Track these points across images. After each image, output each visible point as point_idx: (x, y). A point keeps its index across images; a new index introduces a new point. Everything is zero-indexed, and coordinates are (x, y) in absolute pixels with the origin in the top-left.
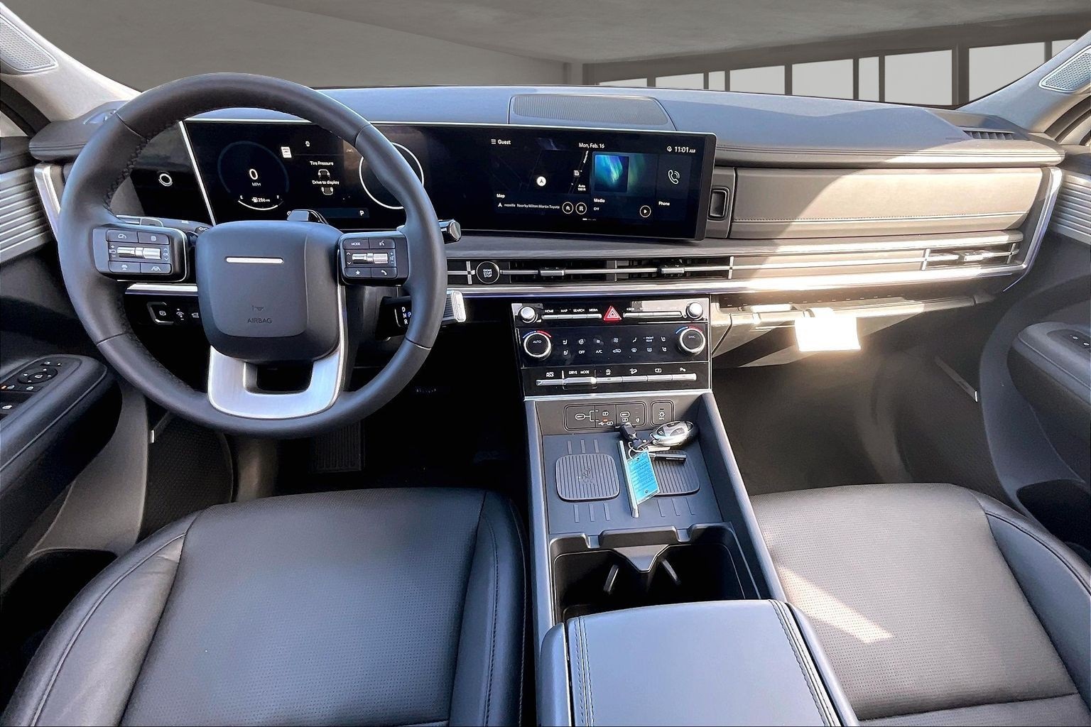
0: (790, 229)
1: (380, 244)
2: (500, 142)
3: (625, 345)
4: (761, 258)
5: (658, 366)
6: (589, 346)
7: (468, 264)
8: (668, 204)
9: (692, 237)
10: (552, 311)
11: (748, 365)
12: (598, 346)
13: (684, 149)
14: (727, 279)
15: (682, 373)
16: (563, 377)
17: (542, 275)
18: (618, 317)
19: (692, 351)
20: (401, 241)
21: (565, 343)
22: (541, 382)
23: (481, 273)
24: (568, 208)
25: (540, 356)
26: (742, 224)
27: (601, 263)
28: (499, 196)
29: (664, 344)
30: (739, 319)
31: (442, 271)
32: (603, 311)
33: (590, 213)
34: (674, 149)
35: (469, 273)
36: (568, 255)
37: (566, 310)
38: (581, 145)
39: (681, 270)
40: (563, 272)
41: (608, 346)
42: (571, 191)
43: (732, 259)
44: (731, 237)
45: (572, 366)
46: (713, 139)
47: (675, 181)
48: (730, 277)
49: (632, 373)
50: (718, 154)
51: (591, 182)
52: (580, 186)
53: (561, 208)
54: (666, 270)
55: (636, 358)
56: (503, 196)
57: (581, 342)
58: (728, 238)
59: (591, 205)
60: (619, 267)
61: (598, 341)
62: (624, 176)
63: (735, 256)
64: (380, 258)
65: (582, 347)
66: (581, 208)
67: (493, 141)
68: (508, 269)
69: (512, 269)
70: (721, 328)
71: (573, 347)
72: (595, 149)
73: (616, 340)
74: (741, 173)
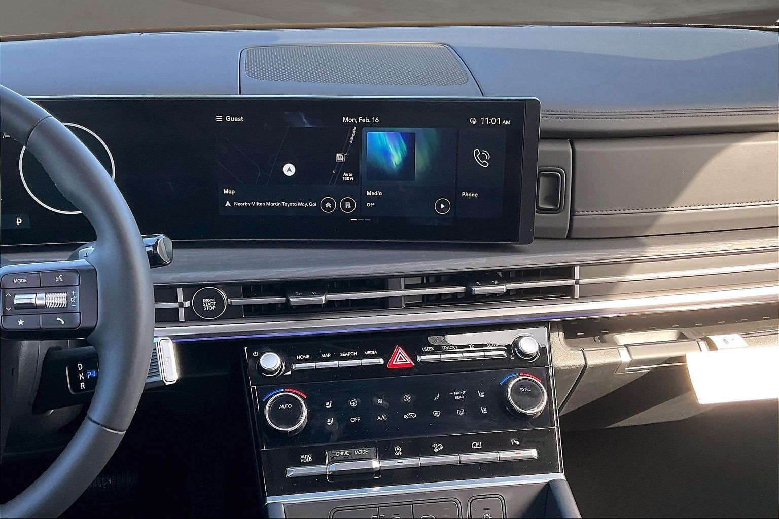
0: (662, 221)
1: (57, 280)
2: (229, 119)
3: (422, 406)
4: (622, 266)
5: (477, 437)
6: (365, 410)
7: (180, 292)
8: (476, 195)
9: (516, 239)
10: (307, 357)
11: (621, 424)
12: (380, 409)
13: (494, 121)
14: (573, 297)
15: (515, 447)
16: (327, 462)
17: (292, 304)
18: (409, 361)
19: (529, 412)
20: (88, 275)
21: (329, 406)
22: (292, 472)
23: (199, 304)
24: (328, 205)
25: (291, 429)
26: (587, 218)
27: (381, 282)
28: (226, 191)
29: (483, 402)
30: (598, 356)
31: (146, 304)
32: (387, 353)
33: (360, 210)
34: (479, 121)
35: (181, 305)
36: (331, 273)
37: (329, 355)
38: (346, 120)
39: (502, 288)
40: (323, 299)
41: (397, 408)
42: (333, 182)
43: (577, 269)
44: (573, 236)
45: (341, 443)
46: (535, 105)
47: (485, 164)
48: (577, 295)
49: (436, 450)
50: (545, 123)
51: (362, 169)
52: (345, 174)
53: (318, 205)
54: (478, 290)
55: (439, 425)
56: (232, 192)
57: (354, 403)
58: (569, 237)
59: (362, 200)
60: (407, 287)
61: (380, 401)
62: (409, 160)
63: (581, 265)
64: (58, 299)
65: (355, 412)
66: (348, 205)
67: (219, 118)
68: (239, 297)
69: (245, 297)
70: (570, 371)
71: (342, 412)
72: (365, 124)
73: (407, 398)
74: (581, 147)
